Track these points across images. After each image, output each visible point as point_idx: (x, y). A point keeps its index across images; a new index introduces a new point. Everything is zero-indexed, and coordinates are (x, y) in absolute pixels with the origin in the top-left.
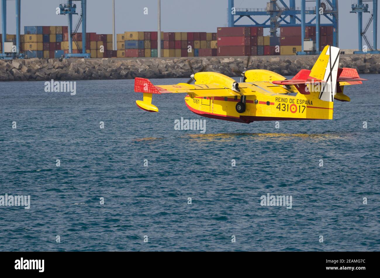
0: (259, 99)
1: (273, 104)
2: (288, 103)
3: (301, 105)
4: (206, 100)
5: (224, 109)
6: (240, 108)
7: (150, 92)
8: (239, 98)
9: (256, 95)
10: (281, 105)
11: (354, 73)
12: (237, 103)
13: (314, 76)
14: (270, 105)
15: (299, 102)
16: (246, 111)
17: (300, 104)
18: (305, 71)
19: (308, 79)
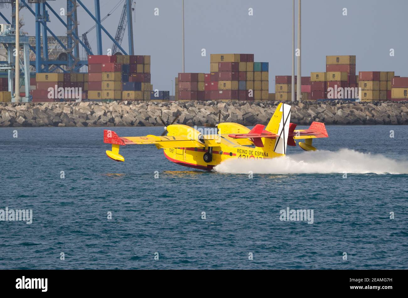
0: (223, 150)
1: (235, 155)
2: (248, 154)
3: (259, 156)
4: (180, 149)
5: (194, 159)
6: (207, 158)
7: (116, 143)
8: (207, 149)
9: (221, 146)
10: (242, 156)
11: (322, 127)
12: (205, 153)
13: (270, 130)
14: (233, 156)
15: (257, 154)
16: (213, 161)
17: (257, 156)
18: (260, 126)
19: (262, 133)
